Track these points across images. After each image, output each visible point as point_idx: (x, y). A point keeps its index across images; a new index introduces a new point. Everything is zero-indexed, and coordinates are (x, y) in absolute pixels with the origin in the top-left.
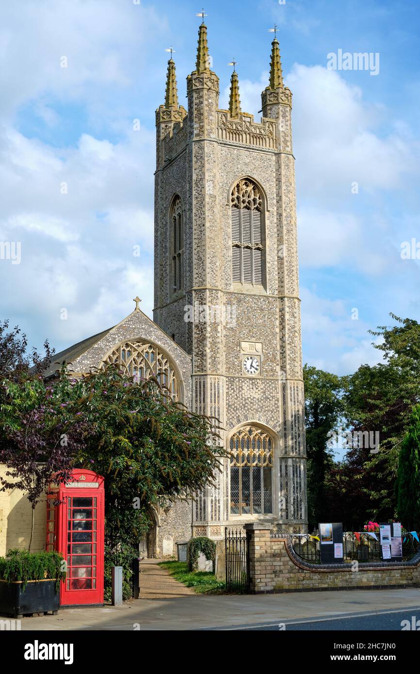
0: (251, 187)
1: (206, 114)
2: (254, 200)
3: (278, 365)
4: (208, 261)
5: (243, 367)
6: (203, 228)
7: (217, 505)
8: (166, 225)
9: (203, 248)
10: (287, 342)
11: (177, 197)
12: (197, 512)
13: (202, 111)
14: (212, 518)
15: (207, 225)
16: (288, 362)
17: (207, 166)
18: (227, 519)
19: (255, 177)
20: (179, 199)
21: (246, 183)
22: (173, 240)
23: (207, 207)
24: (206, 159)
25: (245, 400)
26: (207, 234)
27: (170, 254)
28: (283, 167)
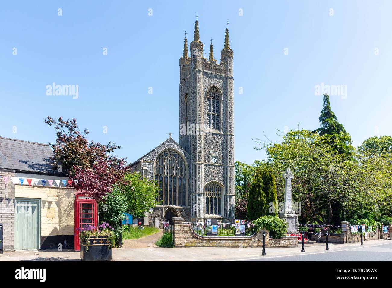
0: (215, 90)
1: (197, 59)
2: (217, 96)
3: (224, 160)
4: (198, 119)
5: (211, 161)
6: (196, 106)
7: (200, 211)
8: (183, 106)
9: (196, 114)
10: (228, 152)
11: (187, 94)
12: (193, 213)
13: (196, 58)
14: (198, 215)
15: (198, 105)
16: (228, 159)
17: (198, 81)
18: (204, 216)
19: (217, 86)
20: (188, 95)
21: (213, 89)
22: (186, 112)
23: (197, 97)
24: (197, 78)
25: (212, 173)
26: (198, 108)
27: (184, 117)
28: (228, 82)
